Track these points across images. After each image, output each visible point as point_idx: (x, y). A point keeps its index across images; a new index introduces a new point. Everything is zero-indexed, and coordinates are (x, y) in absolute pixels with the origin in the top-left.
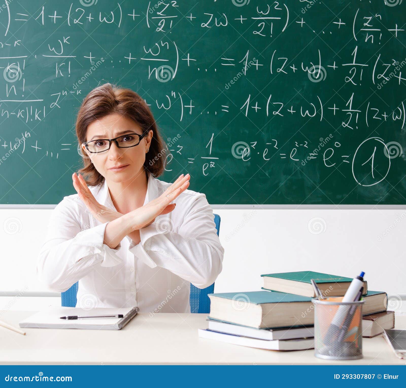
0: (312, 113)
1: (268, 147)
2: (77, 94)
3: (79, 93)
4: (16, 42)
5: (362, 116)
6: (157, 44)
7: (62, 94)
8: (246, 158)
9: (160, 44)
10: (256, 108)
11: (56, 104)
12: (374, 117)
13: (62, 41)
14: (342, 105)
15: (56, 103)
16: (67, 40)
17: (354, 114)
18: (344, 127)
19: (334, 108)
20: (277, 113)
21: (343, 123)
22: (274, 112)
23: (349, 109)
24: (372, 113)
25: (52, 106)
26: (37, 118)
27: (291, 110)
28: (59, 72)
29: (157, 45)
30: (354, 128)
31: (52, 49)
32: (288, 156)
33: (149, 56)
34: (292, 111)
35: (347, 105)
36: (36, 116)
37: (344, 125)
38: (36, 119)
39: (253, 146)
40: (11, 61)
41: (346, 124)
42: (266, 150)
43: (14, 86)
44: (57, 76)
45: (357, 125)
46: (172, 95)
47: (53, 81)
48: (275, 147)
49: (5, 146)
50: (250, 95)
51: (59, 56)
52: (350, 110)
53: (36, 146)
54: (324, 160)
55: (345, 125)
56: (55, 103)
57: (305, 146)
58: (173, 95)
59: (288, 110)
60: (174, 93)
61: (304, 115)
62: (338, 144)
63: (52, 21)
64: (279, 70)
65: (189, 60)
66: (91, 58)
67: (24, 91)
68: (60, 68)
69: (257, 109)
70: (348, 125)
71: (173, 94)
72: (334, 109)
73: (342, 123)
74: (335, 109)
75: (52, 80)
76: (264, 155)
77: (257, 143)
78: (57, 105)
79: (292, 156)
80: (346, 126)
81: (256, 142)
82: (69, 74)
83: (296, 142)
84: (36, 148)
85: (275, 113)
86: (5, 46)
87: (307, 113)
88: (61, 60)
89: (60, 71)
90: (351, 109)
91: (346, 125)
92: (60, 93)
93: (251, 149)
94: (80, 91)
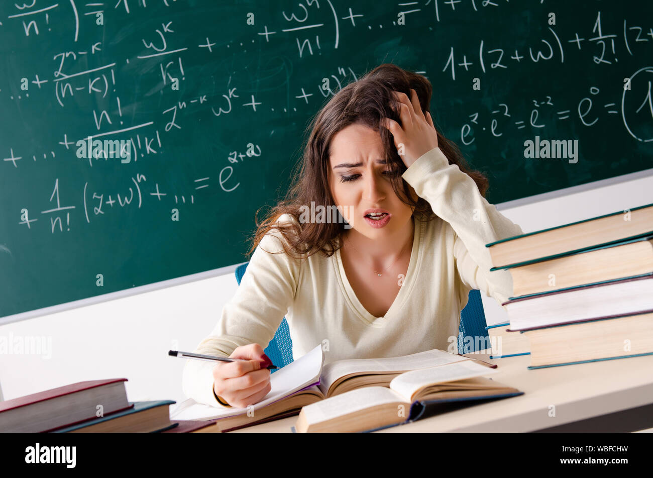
0: (546, 53)
1: (495, 116)
2: (202, 102)
3: (204, 101)
4: (94, 47)
5: (619, 42)
6: (301, 5)
7: (178, 107)
8: (467, 140)
9: (305, 4)
10: (465, 64)
11: (172, 124)
12: (637, 40)
13: (162, 30)
14: (587, 32)
15: (175, 123)
16: (169, 28)
17: (608, 41)
18: (598, 63)
19: (576, 39)
20: (497, 65)
21: (596, 58)
22: (492, 65)
23: (598, 36)
24: (632, 35)
25: (168, 129)
26: (150, 151)
27: (515, 56)
28: (167, 77)
29: (301, 7)
30: (612, 60)
31: (149, 45)
32: (527, 123)
33: (294, 24)
34: (518, 58)
35: (594, 31)
36: (148, 148)
37: (597, 61)
38: (148, 152)
39: (474, 120)
40: (92, 76)
41: (600, 58)
42: (495, 122)
43: (104, 112)
44: (165, 83)
45: (616, 56)
46: (340, 73)
47: (162, 92)
48: (506, 114)
49: (111, 202)
50: (452, 49)
51: (162, 53)
52: (601, 37)
53: (156, 192)
54: (581, 117)
55: (599, 60)
56: (171, 122)
57: (549, 103)
58: (342, 73)
59: (512, 58)
60: (343, 69)
61: (536, 58)
62: (594, 90)
63: (140, 5)
64: (485, 3)
65: (354, 18)
66: (209, 45)
67: (121, 115)
68: (168, 70)
69: (468, 66)
70: (603, 59)
71: (342, 71)
72: (577, 42)
73: (593, 58)
74: (578, 40)
75: (159, 91)
76: (493, 130)
77: (479, 115)
78: (176, 125)
79: (533, 122)
80: (601, 62)
81: (477, 115)
82: (183, 76)
83: (534, 101)
84: (158, 194)
85: (494, 66)
86: (78, 56)
87: (540, 57)
88: (167, 59)
89: (168, 74)
90: (603, 35)
91: (601, 60)
92: (175, 107)
93: (472, 125)
94: (205, 97)
